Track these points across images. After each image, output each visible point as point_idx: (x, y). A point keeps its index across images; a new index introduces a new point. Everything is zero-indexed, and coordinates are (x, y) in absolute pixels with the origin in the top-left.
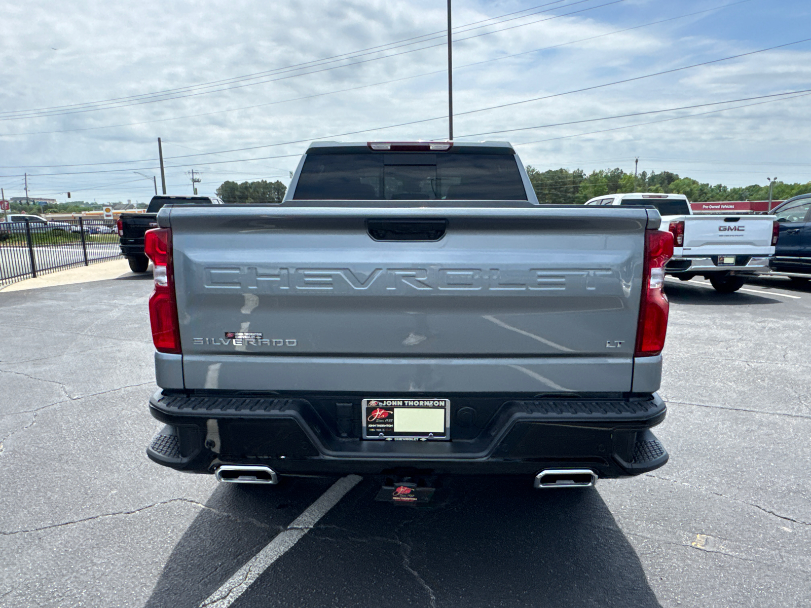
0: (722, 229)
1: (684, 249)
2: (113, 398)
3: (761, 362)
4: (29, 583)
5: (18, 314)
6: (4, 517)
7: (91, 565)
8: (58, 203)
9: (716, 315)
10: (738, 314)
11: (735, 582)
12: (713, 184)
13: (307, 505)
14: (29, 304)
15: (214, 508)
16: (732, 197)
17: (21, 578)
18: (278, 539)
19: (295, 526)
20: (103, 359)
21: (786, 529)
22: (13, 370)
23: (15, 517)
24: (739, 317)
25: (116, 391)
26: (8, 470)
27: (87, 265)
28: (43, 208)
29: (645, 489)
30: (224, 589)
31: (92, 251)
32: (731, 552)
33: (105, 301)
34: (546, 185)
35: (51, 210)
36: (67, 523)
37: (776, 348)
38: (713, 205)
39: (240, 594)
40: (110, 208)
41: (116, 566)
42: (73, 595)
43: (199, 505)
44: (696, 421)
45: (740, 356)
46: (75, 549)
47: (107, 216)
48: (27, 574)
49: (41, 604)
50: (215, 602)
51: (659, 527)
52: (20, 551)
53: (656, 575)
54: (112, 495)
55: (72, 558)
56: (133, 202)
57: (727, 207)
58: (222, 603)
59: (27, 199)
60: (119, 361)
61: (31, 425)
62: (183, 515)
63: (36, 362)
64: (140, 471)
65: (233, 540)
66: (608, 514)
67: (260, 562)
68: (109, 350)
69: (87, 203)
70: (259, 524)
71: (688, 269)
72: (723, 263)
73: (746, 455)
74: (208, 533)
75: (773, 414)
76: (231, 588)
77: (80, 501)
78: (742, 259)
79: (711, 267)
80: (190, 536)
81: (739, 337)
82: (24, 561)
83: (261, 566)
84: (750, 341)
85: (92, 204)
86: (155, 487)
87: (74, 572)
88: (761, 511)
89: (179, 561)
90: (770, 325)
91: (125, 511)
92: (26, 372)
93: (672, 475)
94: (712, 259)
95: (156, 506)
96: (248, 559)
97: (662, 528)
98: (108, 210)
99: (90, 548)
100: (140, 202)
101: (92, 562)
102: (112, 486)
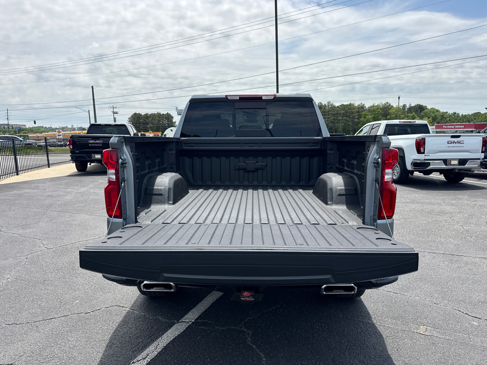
0: (449, 142)
1: (425, 155)
2: (72, 248)
3: (471, 226)
4: (33, 350)
5: (9, 198)
6: (15, 315)
7: (67, 341)
8: (27, 127)
9: (446, 197)
10: (460, 196)
11: (440, 352)
12: (451, 112)
13: (190, 309)
14: (16, 192)
15: (136, 311)
16: (463, 120)
17: (28, 348)
18: (174, 328)
19: (184, 321)
20: (64, 225)
21: (474, 323)
22: (10, 231)
23: (21, 315)
24: (460, 198)
25: (73, 244)
26: (14, 289)
27: (49, 167)
28: (18, 130)
29: (392, 300)
30: (144, 354)
31: (52, 158)
32: (440, 335)
33: (62, 190)
34: (340, 114)
35: (23, 132)
36: (52, 319)
37: (481, 217)
38: (450, 125)
39: (153, 357)
40: (61, 130)
41: (82, 341)
42: (59, 357)
43: (127, 309)
44: (426, 261)
45: (458, 222)
46: (57, 333)
47: (59, 135)
48: (31, 346)
49: (41, 361)
50: (139, 361)
51: (399, 322)
52: (26, 334)
53: (395, 348)
54: (76, 303)
55: (56, 337)
56: (75, 126)
57: (459, 127)
58: (143, 362)
59: (8, 125)
60: (74, 226)
61: (25, 264)
62: (118, 315)
63: (24, 227)
64: (92, 290)
65: (148, 328)
66: (369, 315)
67: (164, 340)
68: (67, 219)
69: (46, 127)
70: (163, 320)
71: (428, 168)
72: (450, 164)
73: (455, 282)
74: (133, 324)
75: (475, 257)
76: (148, 354)
77: (58, 307)
78: (463, 162)
79: (444, 166)
80: (123, 326)
81: (459, 210)
82: (29, 339)
83: (164, 342)
84: (466, 213)
85: (49, 128)
86: (101, 299)
87: (58, 345)
88: (461, 313)
89: (118, 339)
90: (480, 203)
91: (84, 312)
92: (18, 233)
93: (409, 293)
94: (444, 162)
95: (102, 309)
96: (157, 338)
97: (400, 322)
98: (59, 132)
99: (66, 332)
100: (79, 127)
101: (68, 339)
102: (75, 299)
